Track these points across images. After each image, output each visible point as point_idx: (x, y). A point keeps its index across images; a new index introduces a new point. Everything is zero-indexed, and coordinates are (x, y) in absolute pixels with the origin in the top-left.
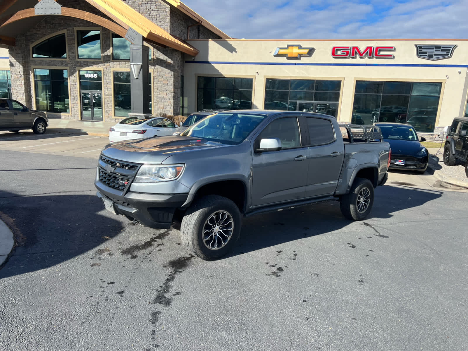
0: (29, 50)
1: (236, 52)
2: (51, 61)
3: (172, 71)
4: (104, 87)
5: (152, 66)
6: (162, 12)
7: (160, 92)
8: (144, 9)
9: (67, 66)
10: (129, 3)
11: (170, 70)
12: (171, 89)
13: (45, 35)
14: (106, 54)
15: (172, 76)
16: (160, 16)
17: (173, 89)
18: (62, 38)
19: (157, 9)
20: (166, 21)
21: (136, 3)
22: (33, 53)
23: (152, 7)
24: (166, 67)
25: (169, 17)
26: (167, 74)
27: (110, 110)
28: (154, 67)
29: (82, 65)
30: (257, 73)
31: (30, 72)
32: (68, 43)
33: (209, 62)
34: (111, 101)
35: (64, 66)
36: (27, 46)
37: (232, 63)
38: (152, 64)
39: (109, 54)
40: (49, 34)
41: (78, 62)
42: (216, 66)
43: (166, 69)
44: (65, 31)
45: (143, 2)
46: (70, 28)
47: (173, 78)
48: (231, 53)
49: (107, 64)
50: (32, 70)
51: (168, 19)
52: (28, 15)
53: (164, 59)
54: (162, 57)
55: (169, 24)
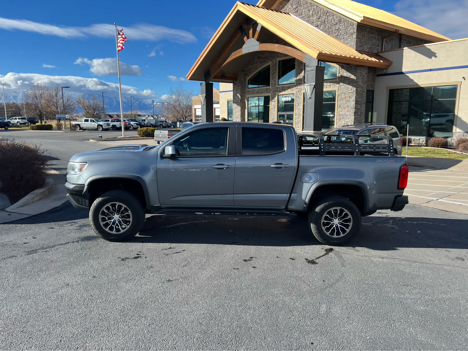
0: (246, 82)
1: (436, 57)
2: (260, 90)
3: (354, 87)
4: (296, 108)
5: (338, 84)
6: (349, 29)
7: (342, 109)
8: (333, 30)
9: (269, 92)
10: (321, 28)
11: (353, 86)
12: (352, 106)
13: (256, 68)
14: (299, 78)
15: (354, 92)
16: (347, 34)
17: (354, 105)
18: (268, 68)
19: (345, 28)
20: (353, 38)
21: (327, 27)
22: (249, 84)
23: (341, 28)
24: (349, 84)
25: (356, 34)
26: (349, 91)
27: (299, 129)
28: (339, 85)
29: (280, 90)
30: (463, 78)
31: (246, 100)
32: (272, 73)
33: (403, 72)
34: (300, 120)
35: (268, 93)
36: (245, 79)
37: (431, 70)
38: (337, 82)
39: (301, 78)
40: (260, 67)
41: (278, 88)
42: (411, 76)
43: (349, 86)
44: (270, 63)
45: (333, 24)
46: (274, 60)
47: (355, 95)
48: (430, 59)
49: (299, 87)
50: (247, 98)
51: (355, 36)
52: (238, 55)
53: (348, 76)
54: (346, 74)
55: (355, 40)
